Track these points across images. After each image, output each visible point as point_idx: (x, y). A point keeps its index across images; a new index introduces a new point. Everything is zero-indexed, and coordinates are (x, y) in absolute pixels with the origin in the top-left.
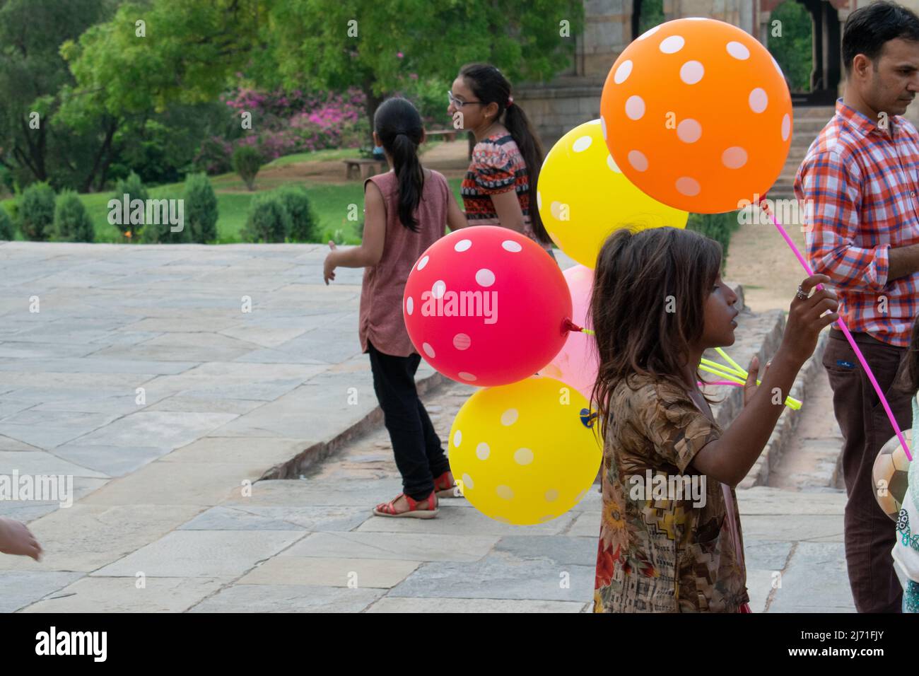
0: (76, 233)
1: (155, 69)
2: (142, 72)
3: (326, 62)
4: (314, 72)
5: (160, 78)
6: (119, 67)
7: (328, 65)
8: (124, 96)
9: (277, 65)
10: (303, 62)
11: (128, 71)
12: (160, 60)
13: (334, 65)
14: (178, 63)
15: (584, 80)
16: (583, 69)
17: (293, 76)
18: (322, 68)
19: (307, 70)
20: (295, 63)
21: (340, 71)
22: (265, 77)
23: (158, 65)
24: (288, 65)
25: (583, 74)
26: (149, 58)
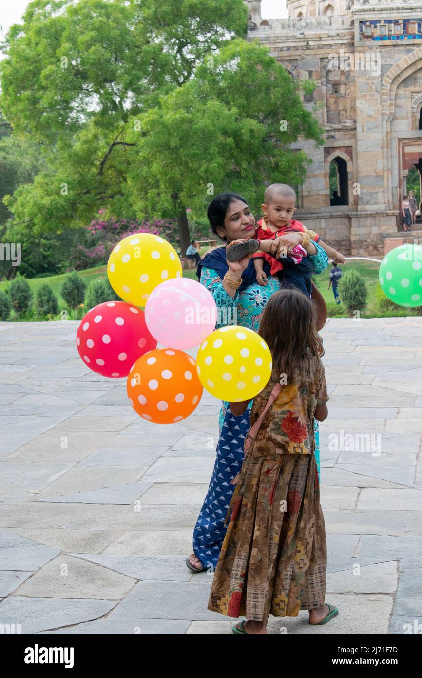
0: (48, 305)
1: (62, 209)
2: (54, 211)
3: (161, 203)
4: (154, 209)
5: (63, 214)
6: (41, 208)
7: (162, 204)
8: (43, 224)
9: (131, 205)
10: (147, 203)
11: (46, 210)
12: (64, 203)
13: (166, 204)
14: (73, 204)
15: (303, 211)
16: (302, 204)
17: (142, 211)
18: (158, 206)
19: (149, 208)
20: (143, 204)
21: (170, 208)
22: (123, 212)
23: (63, 207)
24: (139, 205)
25: (303, 208)
26: (58, 203)
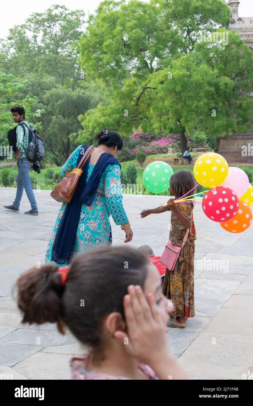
2: (106, 126)
4: (165, 128)
5: (112, 128)
6: (99, 124)
7: (170, 125)
9: (152, 125)
10: (161, 124)
11: (102, 125)
12: (113, 122)
13: (172, 126)
14: (118, 123)
17: (157, 129)
18: (168, 126)
19: (162, 127)
20: (159, 124)
21: (174, 127)
22: (148, 129)
23: (112, 124)
24: (156, 125)
26: (109, 121)
